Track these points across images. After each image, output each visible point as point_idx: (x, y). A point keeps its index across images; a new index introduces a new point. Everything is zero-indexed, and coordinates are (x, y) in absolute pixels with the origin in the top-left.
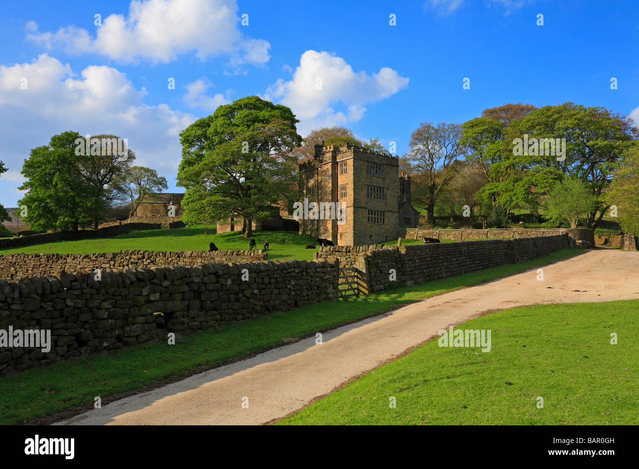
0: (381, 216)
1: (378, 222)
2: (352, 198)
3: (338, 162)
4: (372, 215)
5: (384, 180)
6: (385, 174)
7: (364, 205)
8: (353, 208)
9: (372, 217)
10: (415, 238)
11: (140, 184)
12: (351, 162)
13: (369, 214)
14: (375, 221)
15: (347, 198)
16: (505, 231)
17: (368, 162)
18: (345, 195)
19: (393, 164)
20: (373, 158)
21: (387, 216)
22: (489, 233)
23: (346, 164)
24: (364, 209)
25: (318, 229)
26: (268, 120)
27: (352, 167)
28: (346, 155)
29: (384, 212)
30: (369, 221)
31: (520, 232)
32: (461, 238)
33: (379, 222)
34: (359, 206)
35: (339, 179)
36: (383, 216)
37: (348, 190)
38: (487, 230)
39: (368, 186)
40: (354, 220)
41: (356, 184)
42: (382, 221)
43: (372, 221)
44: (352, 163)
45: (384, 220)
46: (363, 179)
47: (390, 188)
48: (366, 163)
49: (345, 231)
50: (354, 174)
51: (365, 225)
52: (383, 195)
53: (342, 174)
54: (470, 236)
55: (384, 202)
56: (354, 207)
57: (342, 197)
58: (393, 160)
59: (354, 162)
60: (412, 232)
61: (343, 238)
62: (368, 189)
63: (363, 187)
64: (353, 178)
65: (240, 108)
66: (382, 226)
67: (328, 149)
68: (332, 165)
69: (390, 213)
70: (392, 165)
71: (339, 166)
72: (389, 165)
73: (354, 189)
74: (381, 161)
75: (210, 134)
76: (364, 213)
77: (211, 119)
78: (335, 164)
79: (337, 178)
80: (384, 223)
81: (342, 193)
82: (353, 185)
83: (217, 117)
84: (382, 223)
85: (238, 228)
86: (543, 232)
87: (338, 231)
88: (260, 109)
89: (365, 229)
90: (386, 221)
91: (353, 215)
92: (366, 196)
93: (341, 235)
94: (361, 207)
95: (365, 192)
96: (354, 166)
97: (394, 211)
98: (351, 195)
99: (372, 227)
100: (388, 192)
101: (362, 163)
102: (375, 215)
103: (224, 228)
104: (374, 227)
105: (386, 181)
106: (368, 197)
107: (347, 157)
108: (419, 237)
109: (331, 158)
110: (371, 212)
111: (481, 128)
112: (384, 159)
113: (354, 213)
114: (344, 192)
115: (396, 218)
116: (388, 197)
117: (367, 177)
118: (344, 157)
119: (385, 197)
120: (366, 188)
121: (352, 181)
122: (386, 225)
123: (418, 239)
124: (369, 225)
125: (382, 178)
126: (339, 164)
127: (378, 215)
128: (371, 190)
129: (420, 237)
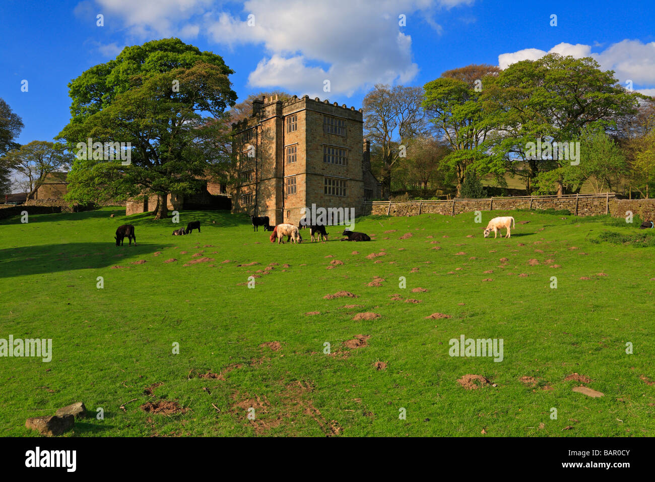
0: (341, 185)
1: (337, 194)
2: (304, 162)
3: (284, 117)
4: (330, 184)
5: (345, 139)
6: (347, 131)
7: (320, 172)
8: (305, 175)
9: (330, 188)
10: (387, 214)
11: (41, 161)
12: (302, 116)
13: (326, 183)
14: (333, 193)
15: (296, 163)
16: (520, 200)
17: (325, 115)
18: (294, 159)
19: (357, 119)
20: (332, 111)
21: (349, 185)
22: (494, 204)
23: (295, 119)
24: (319, 177)
25: (256, 206)
26: (191, 65)
27: (304, 122)
28: (296, 106)
29: (345, 181)
30: (326, 192)
31: (541, 201)
32: (454, 211)
33: (339, 193)
34: (313, 173)
35: (285, 139)
36: (345, 186)
37: (298, 152)
38: (491, 199)
39: (325, 146)
40: (307, 191)
41: (310, 144)
42: (343, 193)
43: (330, 193)
44: (305, 116)
45: (345, 190)
46: (318, 138)
47: (353, 150)
48: (322, 117)
49: (293, 207)
50: (307, 130)
51: (322, 197)
52: (344, 159)
53: (290, 131)
54: (467, 208)
55: (345, 168)
56: (307, 174)
57: (290, 161)
58: (356, 114)
59: (306, 114)
60: (382, 206)
61: (291, 216)
62: (325, 151)
63: (319, 147)
64: (305, 136)
65: (153, 49)
66: (343, 199)
67: (271, 101)
68: (277, 121)
69: (353, 182)
70: (355, 120)
71: (286, 121)
72: (351, 120)
73: (307, 150)
74: (341, 114)
75: (109, 83)
76: (320, 181)
77: (113, 65)
78: (280, 118)
79: (284, 137)
80: (345, 195)
81: (290, 157)
82: (305, 145)
83: (120, 61)
84: (343, 195)
85: (152, 208)
86: (578, 198)
87: (284, 206)
88: (180, 52)
89: (321, 203)
90: (348, 192)
91: (305, 185)
92: (323, 160)
93: (289, 212)
94: (316, 175)
95: (322, 154)
96: (307, 119)
97: (357, 179)
98: (303, 159)
99: (330, 200)
100: (350, 155)
101: (317, 116)
102: (334, 185)
103: (135, 209)
104: (332, 201)
105: (348, 140)
106: (325, 161)
107: (297, 108)
108: (392, 212)
109: (275, 111)
110: (328, 180)
111: (447, 88)
112: (346, 112)
113: (306, 182)
114: (292, 155)
115: (361, 188)
116: (350, 162)
117: (324, 135)
118: (293, 110)
119: (346, 161)
120: (323, 148)
121: (305, 140)
122: (348, 197)
123: (392, 214)
124: (327, 198)
125: (342, 137)
126: (286, 118)
127: (337, 185)
128: (329, 152)
129: (395, 212)
